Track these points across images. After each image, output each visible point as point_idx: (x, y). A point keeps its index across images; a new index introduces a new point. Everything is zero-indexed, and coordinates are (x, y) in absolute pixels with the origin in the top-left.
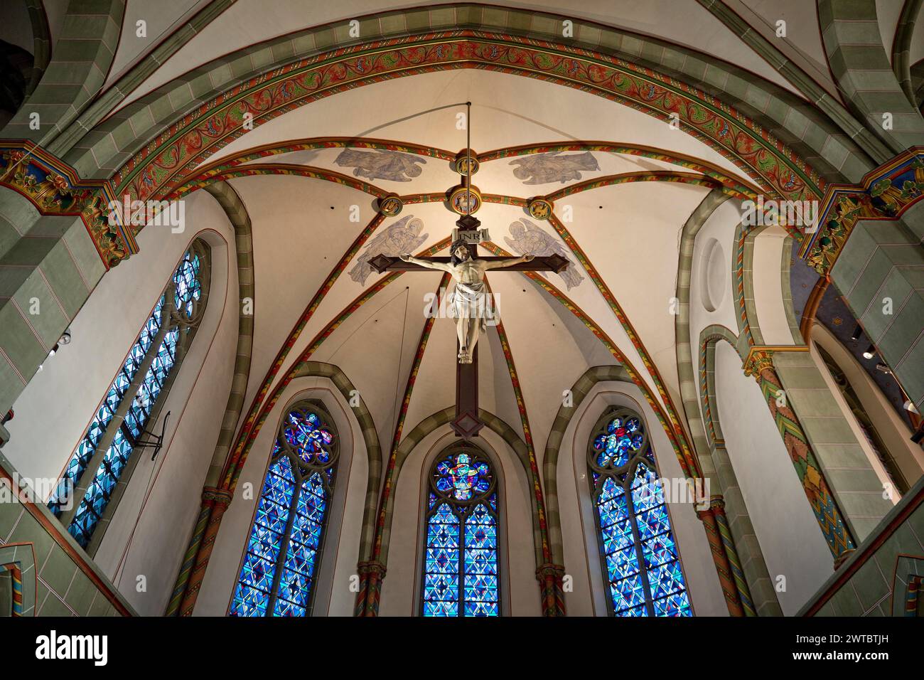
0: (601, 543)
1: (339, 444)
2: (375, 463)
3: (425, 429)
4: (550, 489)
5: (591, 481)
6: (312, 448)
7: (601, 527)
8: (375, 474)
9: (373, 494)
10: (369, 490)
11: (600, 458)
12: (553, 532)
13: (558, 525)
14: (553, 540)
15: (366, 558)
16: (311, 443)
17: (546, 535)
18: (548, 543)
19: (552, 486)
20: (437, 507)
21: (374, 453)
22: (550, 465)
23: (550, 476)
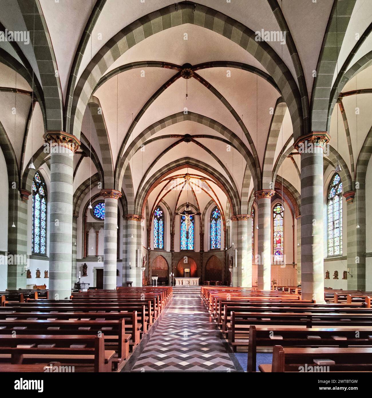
0: (211, 230)
1: (164, 213)
2: (171, 216)
3: (180, 208)
4: (203, 220)
5: (211, 219)
6: (159, 215)
7: (211, 227)
8: (171, 218)
9: (171, 222)
10: (170, 221)
11: (213, 216)
12: (203, 228)
13: (204, 227)
14: (203, 229)
15: (171, 232)
16: (159, 214)
17: (202, 228)
18: (202, 230)
19: (204, 220)
20: (182, 222)
21: (171, 214)
22: (204, 216)
23: (203, 218)
